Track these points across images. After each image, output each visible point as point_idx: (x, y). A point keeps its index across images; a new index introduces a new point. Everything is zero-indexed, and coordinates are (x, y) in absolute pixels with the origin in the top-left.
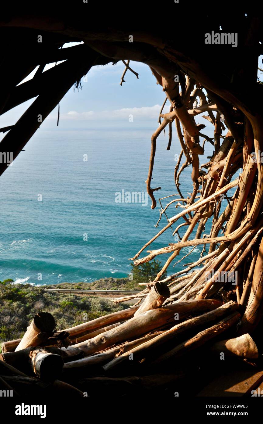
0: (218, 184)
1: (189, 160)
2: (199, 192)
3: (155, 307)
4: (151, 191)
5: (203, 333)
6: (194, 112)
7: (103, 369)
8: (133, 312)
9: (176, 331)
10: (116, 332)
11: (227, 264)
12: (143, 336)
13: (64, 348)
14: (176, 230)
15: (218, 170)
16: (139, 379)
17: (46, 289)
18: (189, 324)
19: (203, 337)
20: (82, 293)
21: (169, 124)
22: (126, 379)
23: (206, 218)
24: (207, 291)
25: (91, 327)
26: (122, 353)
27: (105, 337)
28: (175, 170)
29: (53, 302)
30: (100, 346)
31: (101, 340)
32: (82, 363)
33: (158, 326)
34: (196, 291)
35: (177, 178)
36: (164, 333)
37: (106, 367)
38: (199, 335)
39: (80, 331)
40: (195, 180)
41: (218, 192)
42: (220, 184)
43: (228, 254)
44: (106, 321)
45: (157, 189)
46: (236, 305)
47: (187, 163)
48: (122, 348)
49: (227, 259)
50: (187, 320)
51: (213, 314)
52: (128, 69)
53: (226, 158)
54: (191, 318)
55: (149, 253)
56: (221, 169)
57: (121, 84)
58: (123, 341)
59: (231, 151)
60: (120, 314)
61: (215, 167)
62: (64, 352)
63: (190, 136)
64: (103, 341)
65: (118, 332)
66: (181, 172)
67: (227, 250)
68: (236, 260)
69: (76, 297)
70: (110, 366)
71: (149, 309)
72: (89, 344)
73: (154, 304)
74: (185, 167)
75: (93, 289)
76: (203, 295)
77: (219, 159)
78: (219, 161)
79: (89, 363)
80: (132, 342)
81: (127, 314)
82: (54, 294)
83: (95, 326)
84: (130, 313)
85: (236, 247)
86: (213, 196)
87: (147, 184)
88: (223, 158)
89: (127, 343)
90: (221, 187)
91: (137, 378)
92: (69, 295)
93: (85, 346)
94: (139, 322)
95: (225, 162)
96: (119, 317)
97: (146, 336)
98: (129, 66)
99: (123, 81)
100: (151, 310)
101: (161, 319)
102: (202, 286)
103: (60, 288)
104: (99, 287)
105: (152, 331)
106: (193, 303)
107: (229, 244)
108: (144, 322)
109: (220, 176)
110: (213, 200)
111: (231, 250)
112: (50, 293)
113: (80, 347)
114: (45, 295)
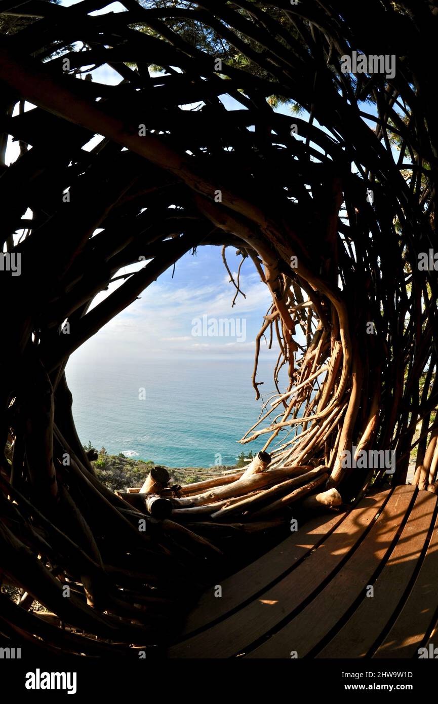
0: (311, 370)
1: (286, 358)
2: (294, 385)
3: (258, 471)
4: (255, 385)
5: (298, 490)
6: (291, 310)
7: (211, 517)
8: (239, 477)
9: (276, 489)
10: (224, 490)
11: (318, 438)
12: (247, 493)
13: (177, 499)
14: (274, 420)
15: (311, 359)
16: (243, 525)
17: (176, 470)
18: (287, 484)
19: (299, 493)
20: (202, 474)
21: (270, 325)
22: (231, 525)
23: (301, 402)
24: (301, 460)
25: (203, 486)
26: (228, 506)
27: (214, 494)
28: (274, 371)
29: (181, 479)
30: (209, 499)
31: (210, 496)
32: (192, 511)
33: (261, 486)
34: (292, 461)
35: (276, 376)
36: (264, 492)
37: (213, 515)
38: (295, 492)
39: (192, 488)
40: (291, 375)
41: (311, 377)
42: (312, 371)
43: (318, 429)
44: (216, 482)
45: (260, 384)
46: (325, 468)
47: (284, 361)
48: (228, 502)
49: (318, 434)
50: (285, 481)
51: (307, 476)
52: (239, 292)
53: (317, 348)
54: (289, 480)
55: (254, 433)
56: (313, 358)
57: (233, 306)
58: (230, 497)
59: (321, 341)
60: (228, 478)
61: (309, 356)
62: (177, 502)
63: (288, 329)
64: (211, 496)
65: (226, 490)
66: (279, 369)
67: (318, 426)
68: (325, 434)
69: (197, 477)
70: (217, 515)
71: (253, 474)
72: (199, 498)
73: (257, 469)
74: (282, 364)
75: (210, 472)
76: (298, 463)
77: (311, 349)
78: (311, 351)
79: (198, 512)
80: (237, 498)
81: (234, 478)
82: (181, 474)
83: (207, 485)
84: (237, 477)
85: (325, 423)
86: (307, 381)
87: (252, 379)
88: (314, 349)
89: (233, 499)
90: (313, 373)
91: (241, 525)
92: (193, 475)
93: (196, 499)
94: (244, 483)
95: (316, 352)
96: (227, 480)
97: (250, 494)
98: (240, 289)
99: (234, 304)
100: (255, 474)
101: (262, 481)
102: (297, 456)
103: (186, 470)
104: (215, 471)
105: (255, 490)
106: (290, 469)
107: (319, 421)
108: (248, 483)
109: (313, 364)
110: (307, 384)
111: (321, 426)
112: (179, 473)
113: (192, 499)
114: (175, 474)
